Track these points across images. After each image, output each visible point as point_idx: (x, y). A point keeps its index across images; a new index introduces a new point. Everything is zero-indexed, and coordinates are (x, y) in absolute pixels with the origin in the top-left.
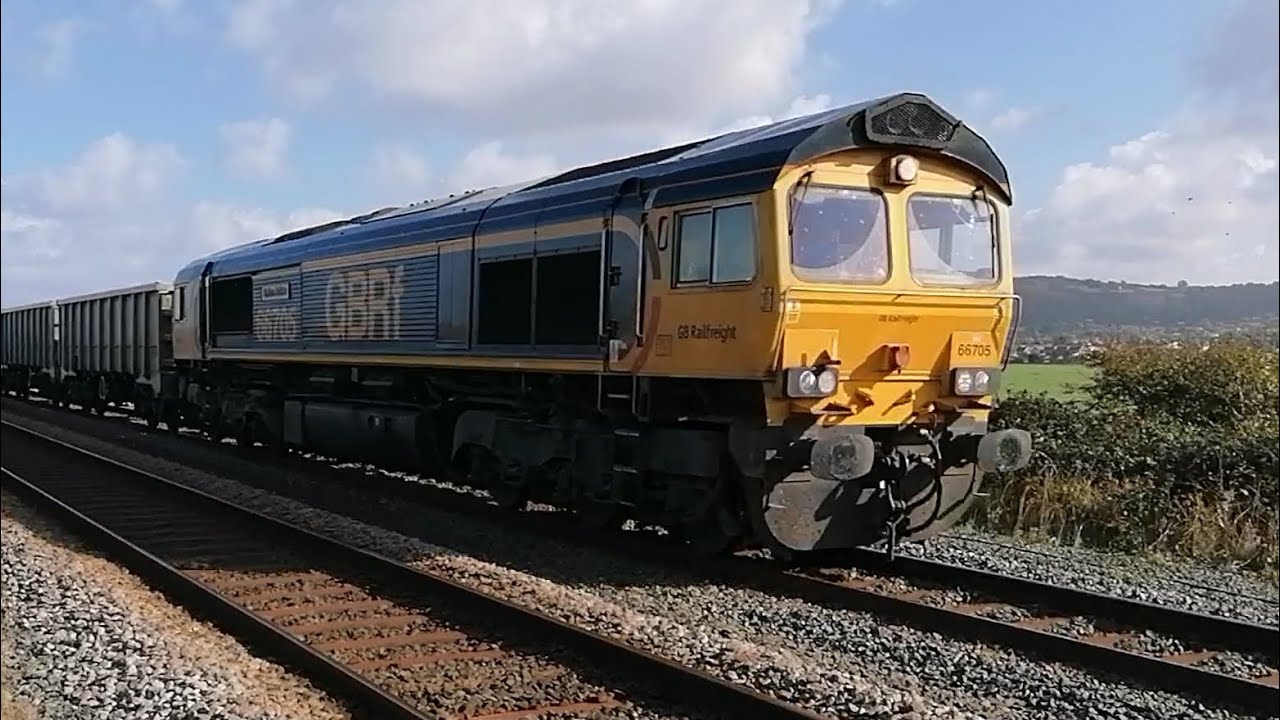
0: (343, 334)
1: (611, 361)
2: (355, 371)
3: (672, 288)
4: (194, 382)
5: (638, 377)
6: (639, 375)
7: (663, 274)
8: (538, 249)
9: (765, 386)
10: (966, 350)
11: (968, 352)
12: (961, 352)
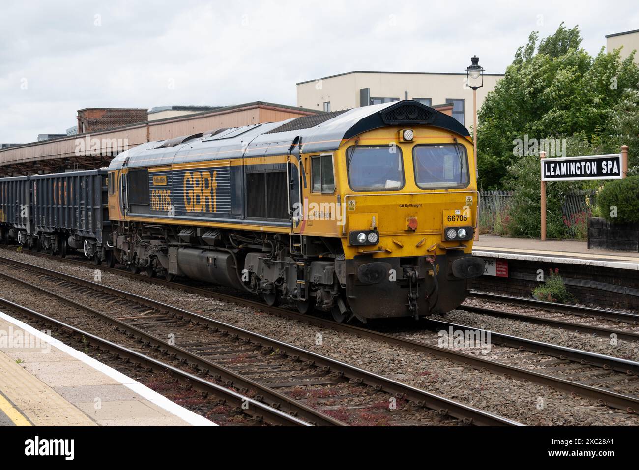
0: (192, 209)
1: (294, 228)
2: (198, 230)
3: (311, 193)
4: (122, 235)
5: (302, 236)
6: (303, 234)
7: (307, 186)
8: (266, 168)
9: (342, 240)
10: (452, 218)
11: (454, 219)
12: (449, 220)
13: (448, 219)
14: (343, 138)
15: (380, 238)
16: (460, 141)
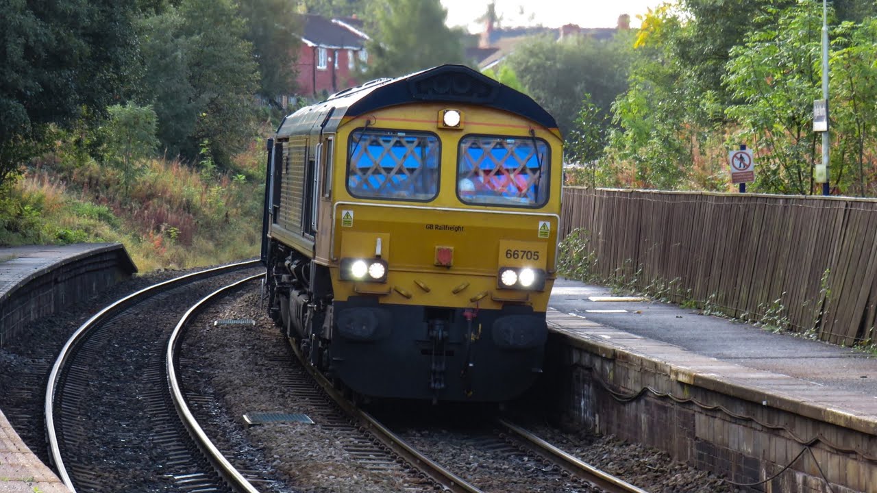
9: (331, 270)
10: (514, 254)
11: (516, 256)
12: (509, 256)
13: (507, 254)
14: (345, 115)
15: (388, 274)
16: (540, 133)
